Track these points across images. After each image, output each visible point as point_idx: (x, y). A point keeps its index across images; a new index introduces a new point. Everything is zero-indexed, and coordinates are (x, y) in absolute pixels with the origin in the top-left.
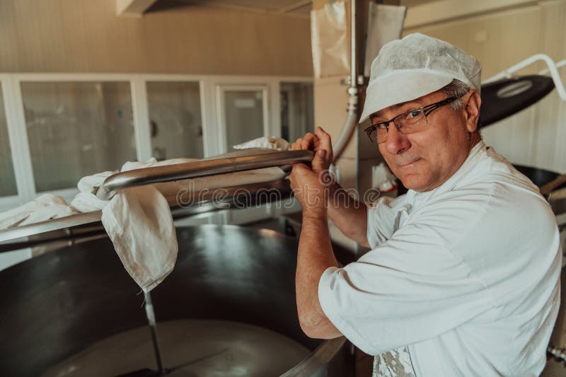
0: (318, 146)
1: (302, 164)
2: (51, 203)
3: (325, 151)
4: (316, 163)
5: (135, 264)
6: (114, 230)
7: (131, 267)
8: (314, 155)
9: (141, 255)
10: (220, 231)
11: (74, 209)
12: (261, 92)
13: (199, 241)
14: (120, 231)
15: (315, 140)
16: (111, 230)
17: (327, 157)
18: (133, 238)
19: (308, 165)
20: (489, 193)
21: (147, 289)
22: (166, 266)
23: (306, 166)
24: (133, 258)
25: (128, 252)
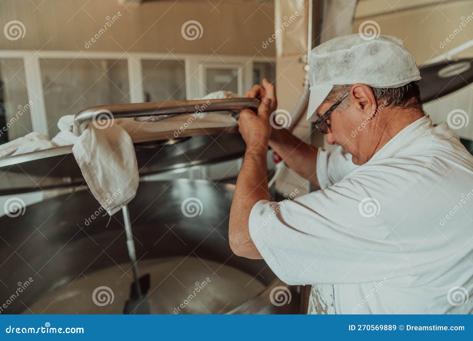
0: (264, 96)
1: (249, 110)
2: (36, 139)
3: (270, 100)
4: (262, 109)
5: (101, 189)
6: (82, 158)
7: (97, 191)
8: (260, 103)
9: (106, 181)
10: (192, 185)
11: (54, 144)
12: (237, 70)
13: (175, 193)
14: (88, 160)
15: (262, 90)
16: (80, 158)
17: (272, 105)
18: (99, 167)
19: (254, 110)
20: (425, 166)
21: (111, 212)
22: (128, 192)
23: (252, 111)
24: (98, 184)
25: (94, 178)
